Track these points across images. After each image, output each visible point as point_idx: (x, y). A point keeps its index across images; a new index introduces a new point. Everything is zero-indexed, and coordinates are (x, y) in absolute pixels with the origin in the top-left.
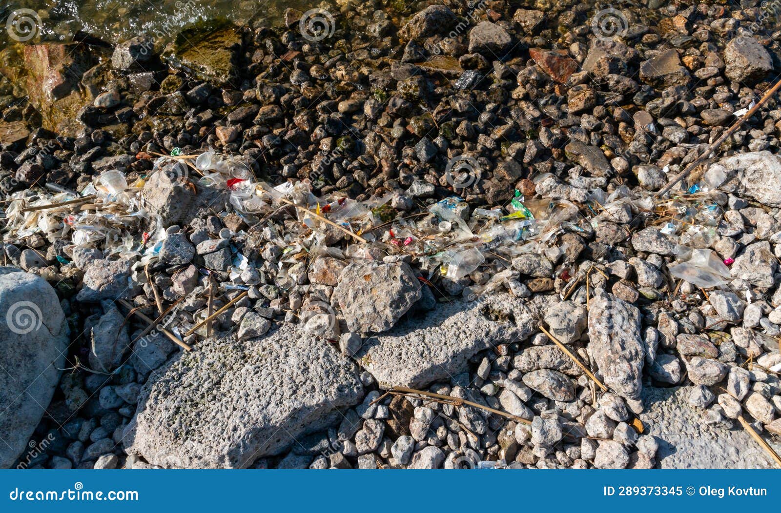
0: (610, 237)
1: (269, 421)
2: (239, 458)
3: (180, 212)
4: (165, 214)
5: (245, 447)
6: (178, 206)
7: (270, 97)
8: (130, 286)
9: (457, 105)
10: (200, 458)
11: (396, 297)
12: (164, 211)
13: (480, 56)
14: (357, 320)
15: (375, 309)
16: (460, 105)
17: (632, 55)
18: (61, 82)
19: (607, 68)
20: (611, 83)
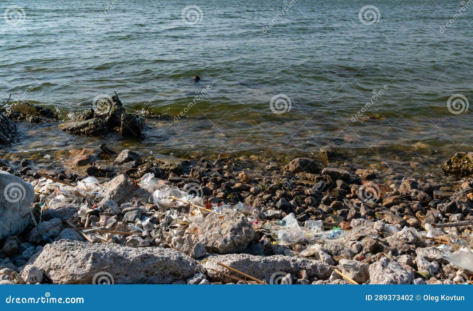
0: (399, 246)
1: (127, 256)
2: (99, 260)
3: (121, 198)
4: (112, 196)
5: (105, 257)
6: (122, 192)
7: (196, 176)
8: (75, 215)
9: (308, 191)
10: (74, 257)
11: (236, 227)
12: (113, 193)
13: (328, 176)
14: (207, 238)
15: (220, 233)
16: (310, 191)
17: (428, 187)
18: (85, 159)
19: (410, 187)
20: (412, 195)
